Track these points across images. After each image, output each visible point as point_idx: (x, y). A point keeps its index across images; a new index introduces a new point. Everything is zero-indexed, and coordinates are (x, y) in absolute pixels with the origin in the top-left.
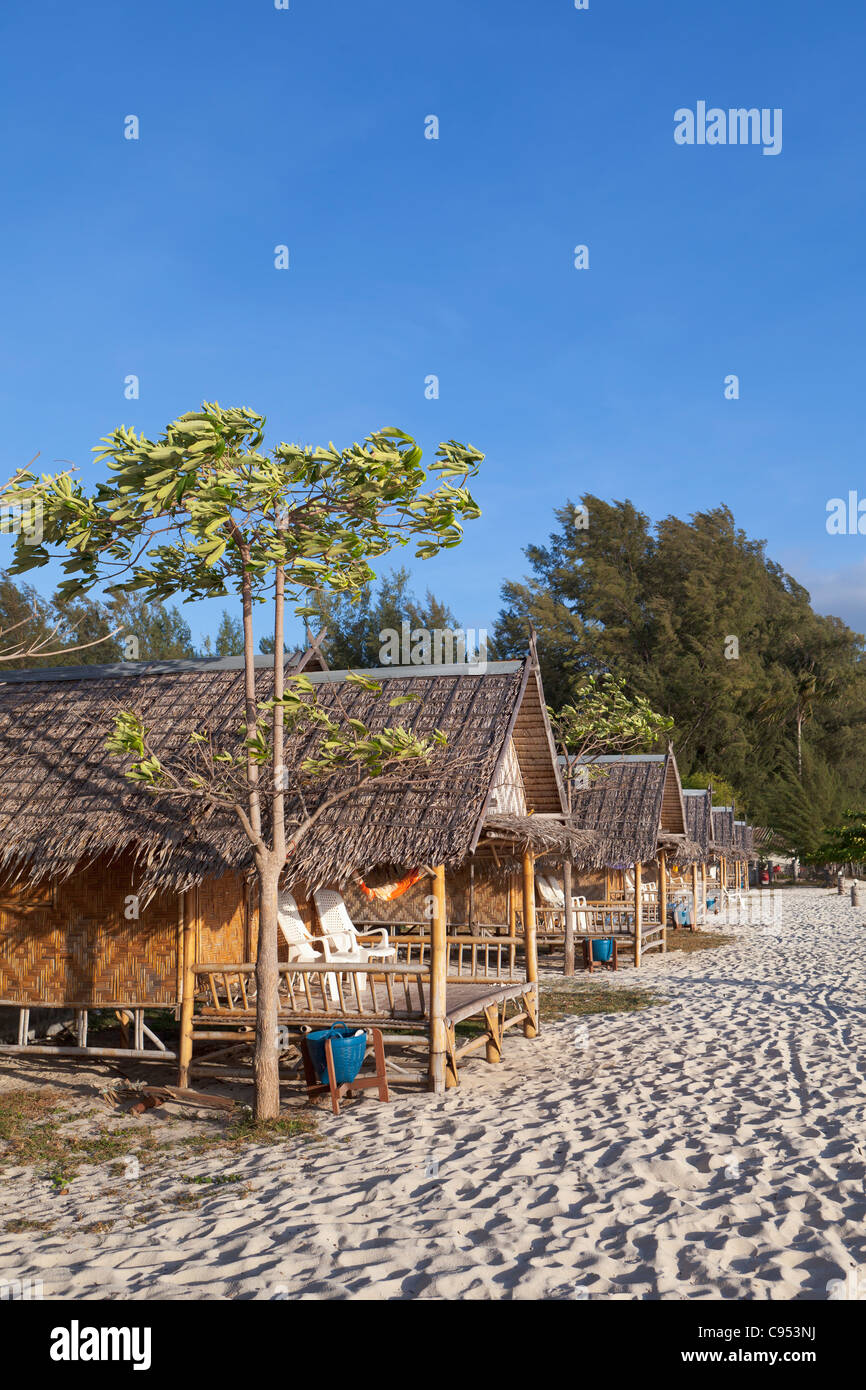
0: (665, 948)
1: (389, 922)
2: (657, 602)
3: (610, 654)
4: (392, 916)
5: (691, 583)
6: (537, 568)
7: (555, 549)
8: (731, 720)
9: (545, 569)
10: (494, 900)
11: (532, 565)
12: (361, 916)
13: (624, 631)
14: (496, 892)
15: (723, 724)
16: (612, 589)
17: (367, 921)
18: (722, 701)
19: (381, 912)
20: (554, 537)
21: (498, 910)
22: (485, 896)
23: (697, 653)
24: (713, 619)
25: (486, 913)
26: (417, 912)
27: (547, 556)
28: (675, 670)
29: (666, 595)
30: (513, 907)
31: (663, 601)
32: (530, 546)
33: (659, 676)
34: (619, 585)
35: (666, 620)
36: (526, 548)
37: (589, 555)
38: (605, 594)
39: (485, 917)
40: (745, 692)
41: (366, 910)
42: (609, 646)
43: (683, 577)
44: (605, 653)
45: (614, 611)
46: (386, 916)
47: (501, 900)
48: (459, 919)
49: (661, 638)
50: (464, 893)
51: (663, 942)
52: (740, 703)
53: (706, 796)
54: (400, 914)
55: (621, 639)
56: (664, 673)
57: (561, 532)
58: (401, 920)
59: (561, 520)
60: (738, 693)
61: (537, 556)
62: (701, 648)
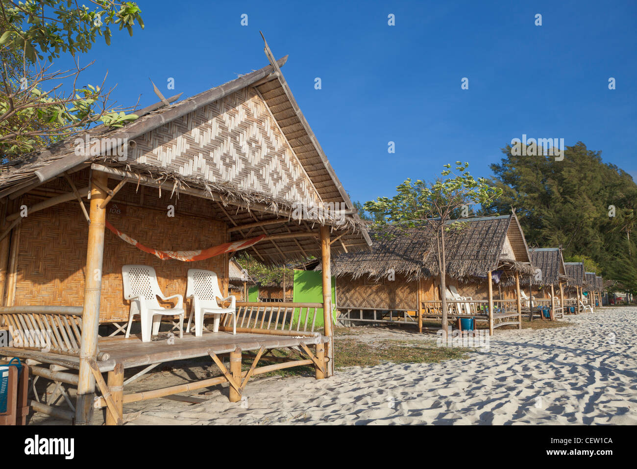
0: (520, 326)
1: (359, 308)
2: (549, 181)
3: (530, 205)
4: (360, 305)
5: (565, 172)
6: (496, 173)
7: (503, 164)
8: (591, 232)
9: (499, 173)
10: (410, 296)
11: (493, 172)
12: (346, 305)
13: (536, 195)
14: (411, 292)
15: (587, 233)
16: (530, 178)
17: (349, 307)
18: (586, 223)
19: (355, 303)
20: (503, 160)
21: (412, 302)
22: (405, 294)
23: (571, 203)
24: (577, 186)
25: (406, 303)
26: (372, 302)
27: (500, 167)
28: (560, 211)
29: (553, 179)
30: (420, 300)
31: (552, 181)
32: (492, 164)
33: (554, 214)
34: (533, 176)
35: (555, 189)
36: (490, 165)
37: (517, 165)
38: (527, 180)
39: (406, 305)
40: (595, 219)
41: (348, 302)
42: (529, 202)
43: (561, 170)
44: (528, 205)
45: (531, 187)
46: (357, 305)
47: (414, 297)
48: (392, 307)
49: (553, 197)
50: (395, 292)
51: (520, 323)
52: (594, 224)
53: (558, 251)
54: (364, 304)
55: (535, 199)
56: (557, 212)
57: (506, 157)
58: (365, 307)
59: (504, 152)
60: (592, 219)
61: (496, 168)
62: (572, 201)
